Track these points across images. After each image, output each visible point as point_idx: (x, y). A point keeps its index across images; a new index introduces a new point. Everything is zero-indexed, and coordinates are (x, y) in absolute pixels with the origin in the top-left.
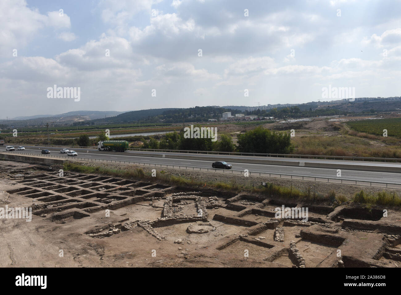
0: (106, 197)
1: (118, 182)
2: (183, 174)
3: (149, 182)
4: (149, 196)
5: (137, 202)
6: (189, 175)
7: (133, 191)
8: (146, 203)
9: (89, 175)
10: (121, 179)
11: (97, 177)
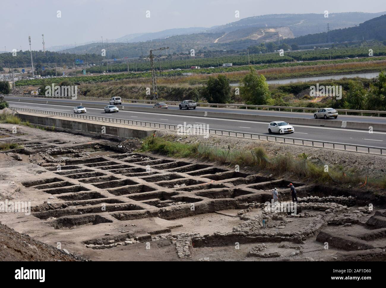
0: (171, 199)
1: (217, 174)
2: (345, 162)
3: (271, 175)
4: (249, 200)
5: (221, 210)
6: (354, 163)
7: (227, 191)
8: (234, 213)
9: (178, 160)
10: (228, 169)
11: (189, 164)
